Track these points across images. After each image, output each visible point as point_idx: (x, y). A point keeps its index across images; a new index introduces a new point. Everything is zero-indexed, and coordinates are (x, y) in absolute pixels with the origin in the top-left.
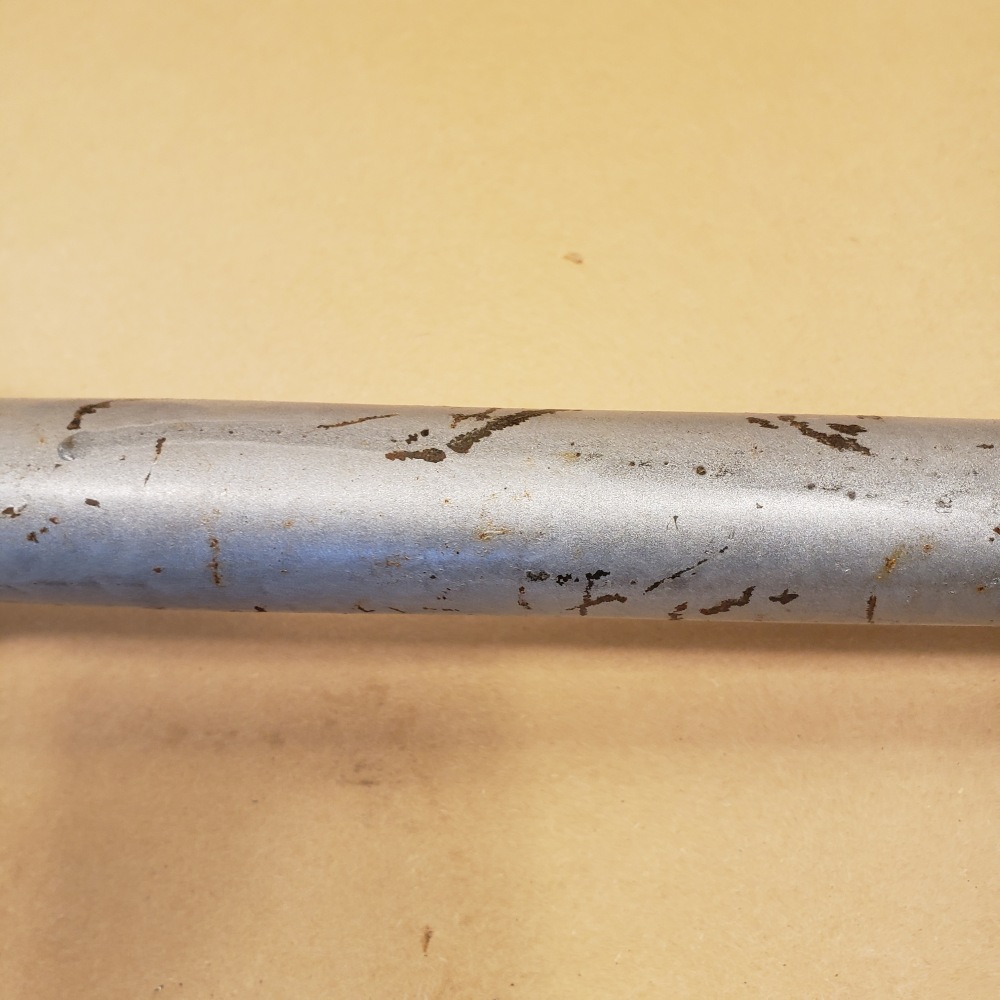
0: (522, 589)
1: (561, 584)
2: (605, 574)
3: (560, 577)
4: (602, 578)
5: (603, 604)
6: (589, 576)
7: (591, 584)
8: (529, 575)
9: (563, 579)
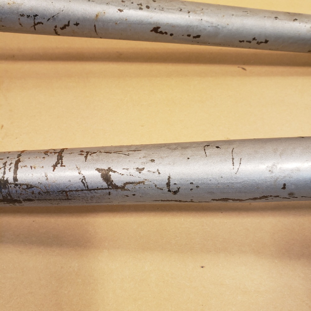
0: (19, 19)
1: (28, 18)
2: (38, 15)
3: (27, 16)
4: (37, 16)
5: (39, 25)
6: (34, 16)
7: (35, 18)
8: (20, 15)
9: (28, 16)
